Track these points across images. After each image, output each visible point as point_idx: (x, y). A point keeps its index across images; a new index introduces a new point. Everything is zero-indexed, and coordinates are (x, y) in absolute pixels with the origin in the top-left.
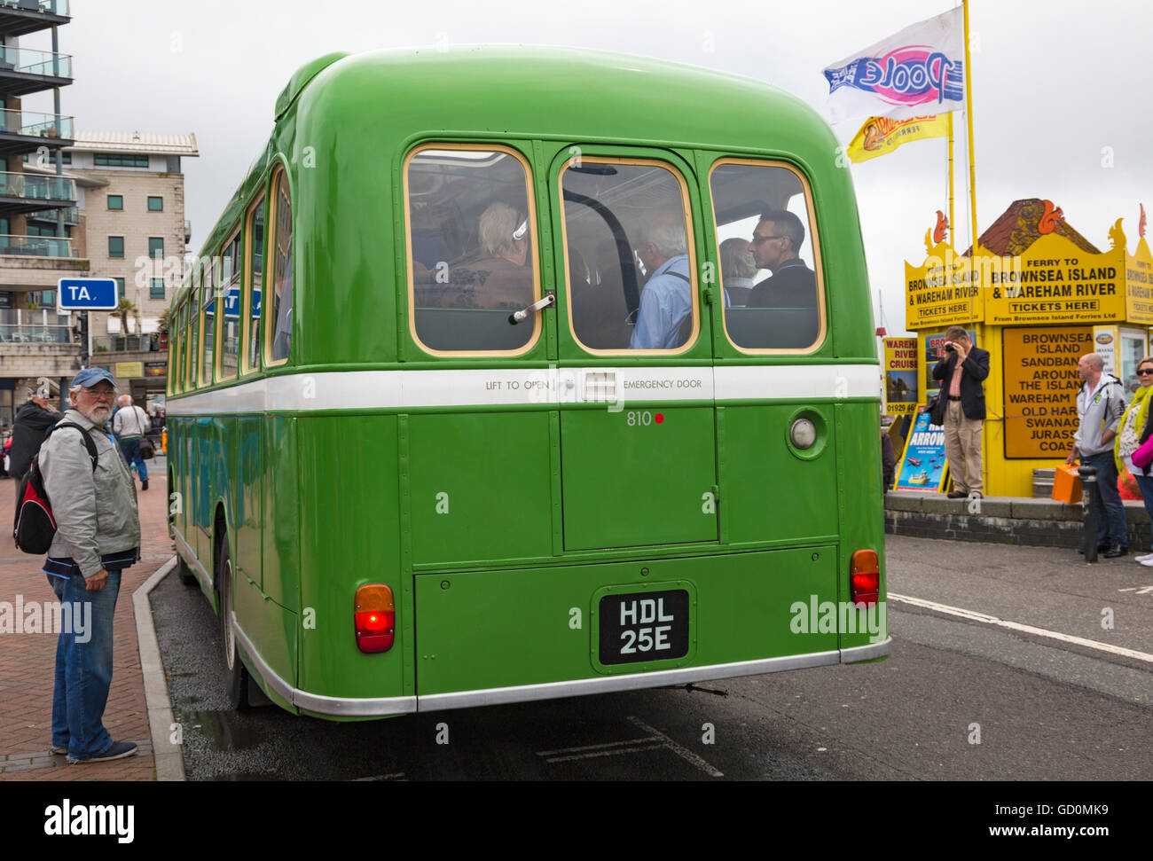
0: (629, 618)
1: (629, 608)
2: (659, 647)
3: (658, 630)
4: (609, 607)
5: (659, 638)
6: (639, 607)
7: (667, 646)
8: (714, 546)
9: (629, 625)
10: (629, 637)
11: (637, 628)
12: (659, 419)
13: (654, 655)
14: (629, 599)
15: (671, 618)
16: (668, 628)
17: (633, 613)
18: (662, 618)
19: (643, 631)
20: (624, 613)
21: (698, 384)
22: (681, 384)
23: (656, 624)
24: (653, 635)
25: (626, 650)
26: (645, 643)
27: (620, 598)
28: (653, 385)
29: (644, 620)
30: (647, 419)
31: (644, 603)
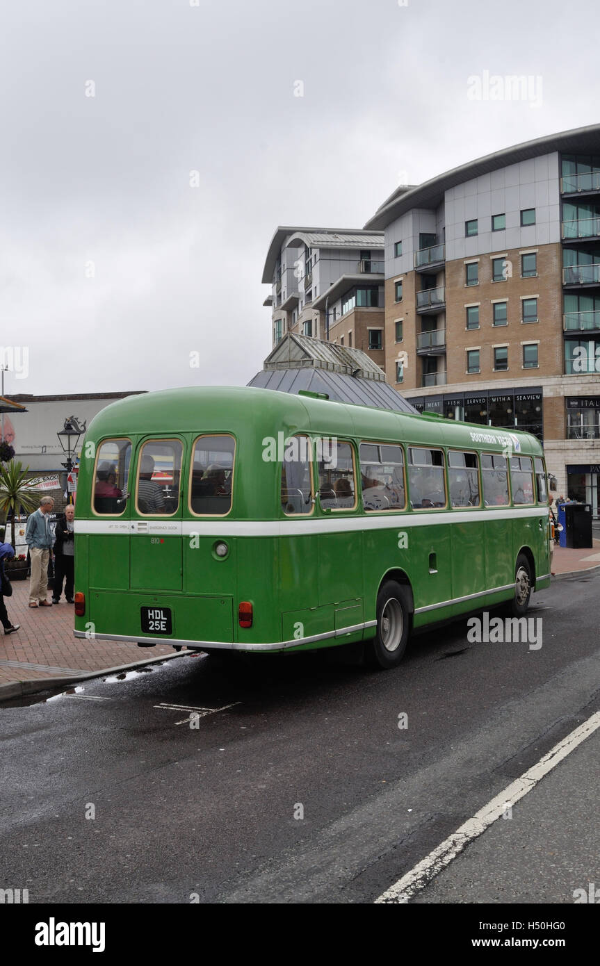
0: (151, 616)
1: (151, 612)
2: (162, 629)
3: (162, 622)
4: (144, 611)
5: (162, 626)
6: (154, 613)
7: (165, 629)
8: (181, 592)
9: (151, 619)
10: (152, 624)
11: (154, 620)
12: (162, 541)
13: (160, 632)
14: (151, 609)
15: (165, 619)
16: (165, 622)
17: (153, 614)
18: (162, 618)
19: (156, 622)
20: (150, 614)
21: (176, 528)
22: (170, 528)
23: (160, 620)
24: (160, 624)
25: (151, 628)
26: (157, 627)
27: (148, 608)
28: (160, 528)
29: (156, 618)
30: (157, 541)
31: (156, 611)
